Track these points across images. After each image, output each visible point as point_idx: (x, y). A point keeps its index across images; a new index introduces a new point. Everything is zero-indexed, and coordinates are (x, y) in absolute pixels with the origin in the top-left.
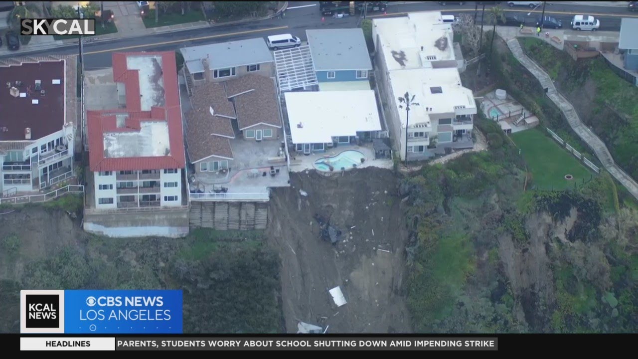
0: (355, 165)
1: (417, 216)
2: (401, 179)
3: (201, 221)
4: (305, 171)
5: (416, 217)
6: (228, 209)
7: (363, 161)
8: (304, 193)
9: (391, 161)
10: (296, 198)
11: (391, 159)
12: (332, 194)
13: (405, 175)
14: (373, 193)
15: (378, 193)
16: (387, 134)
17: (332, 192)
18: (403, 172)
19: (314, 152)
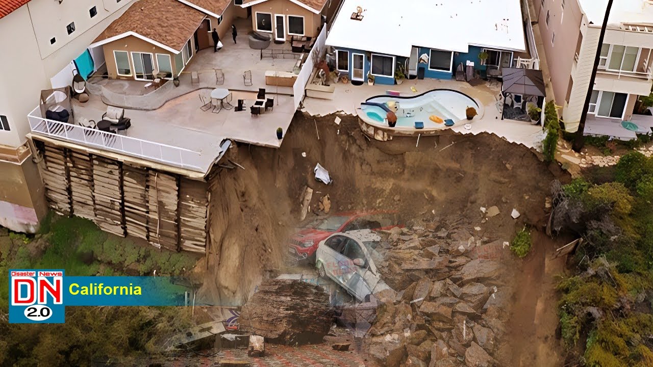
0: (450, 123)
1: (594, 310)
2: (563, 183)
3: (70, 198)
4: (333, 116)
5: (589, 314)
6: (121, 181)
7: (471, 114)
8: (322, 175)
9: (540, 128)
10: (303, 184)
11: (539, 124)
12: (388, 191)
13: (574, 174)
14: (483, 209)
15: (494, 211)
16: (535, 63)
17: (388, 185)
18: (568, 163)
19: (372, 79)
